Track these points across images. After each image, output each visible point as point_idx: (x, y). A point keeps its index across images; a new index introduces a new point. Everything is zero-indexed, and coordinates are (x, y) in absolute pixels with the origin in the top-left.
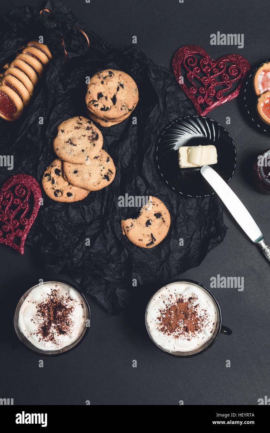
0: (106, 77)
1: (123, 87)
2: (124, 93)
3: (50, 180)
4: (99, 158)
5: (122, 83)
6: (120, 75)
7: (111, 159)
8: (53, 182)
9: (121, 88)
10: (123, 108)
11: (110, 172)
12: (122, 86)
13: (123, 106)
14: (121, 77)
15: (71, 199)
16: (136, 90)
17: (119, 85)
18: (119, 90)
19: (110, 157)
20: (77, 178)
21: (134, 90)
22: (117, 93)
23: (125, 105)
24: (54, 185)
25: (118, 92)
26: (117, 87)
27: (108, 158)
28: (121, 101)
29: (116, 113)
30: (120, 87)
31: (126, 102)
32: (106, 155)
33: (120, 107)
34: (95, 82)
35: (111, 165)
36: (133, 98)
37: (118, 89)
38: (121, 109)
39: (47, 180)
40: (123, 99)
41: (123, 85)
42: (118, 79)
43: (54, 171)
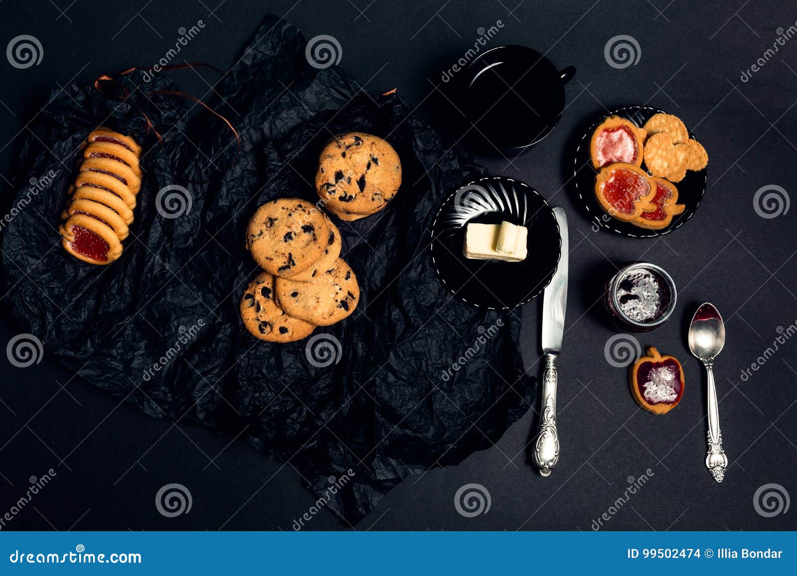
0: (350, 146)
1: (377, 163)
2: (378, 174)
3: (253, 305)
4: (333, 273)
5: (375, 157)
6: (373, 143)
7: (352, 275)
8: (258, 309)
9: (373, 165)
10: (376, 197)
11: (350, 297)
12: (375, 161)
13: (376, 194)
14: (374, 146)
15: (286, 338)
16: (398, 167)
17: (370, 159)
18: (371, 167)
19: (352, 272)
20: (297, 304)
21: (394, 168)
22: (366, 173)
23: (379, 192)
24: (260, 313)
25: (369, 171)
26: (367, 162)
27: (349, 273)
28: (373, 185)
29: (364, 206)
30: (372, 162)
31: (381, 189)
32: (345, 268)
33: (371, 196)
34: (332, 154)
35: (352, 285)
36: (392, 181)
37: (369, 166)
38: (373, 199)
39: (249, 305)
40: (376, 182)
41: (377, 159)
42: (369, 149)
43: (260, 291)
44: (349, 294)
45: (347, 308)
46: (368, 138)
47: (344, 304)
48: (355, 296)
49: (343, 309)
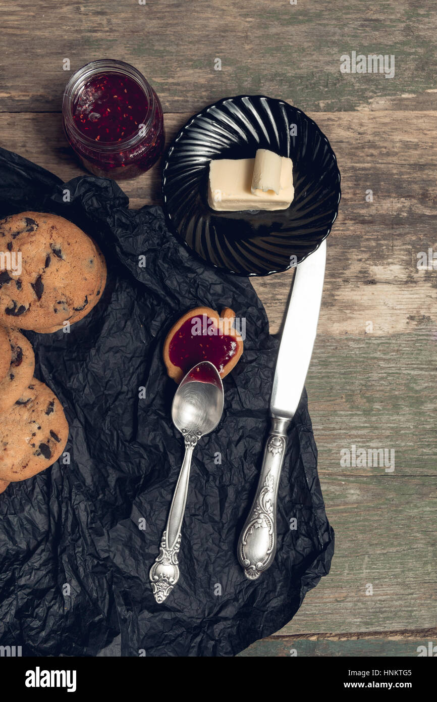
44: (53, 434)
45: (48, 455)
46: (45, 219)
47: (45, 450)
48: (59, 437)
49: (42, 457)
